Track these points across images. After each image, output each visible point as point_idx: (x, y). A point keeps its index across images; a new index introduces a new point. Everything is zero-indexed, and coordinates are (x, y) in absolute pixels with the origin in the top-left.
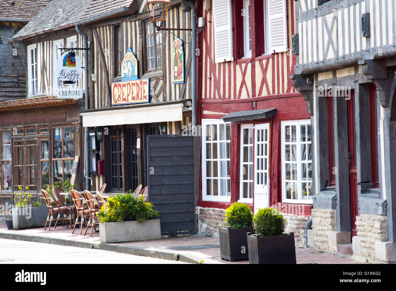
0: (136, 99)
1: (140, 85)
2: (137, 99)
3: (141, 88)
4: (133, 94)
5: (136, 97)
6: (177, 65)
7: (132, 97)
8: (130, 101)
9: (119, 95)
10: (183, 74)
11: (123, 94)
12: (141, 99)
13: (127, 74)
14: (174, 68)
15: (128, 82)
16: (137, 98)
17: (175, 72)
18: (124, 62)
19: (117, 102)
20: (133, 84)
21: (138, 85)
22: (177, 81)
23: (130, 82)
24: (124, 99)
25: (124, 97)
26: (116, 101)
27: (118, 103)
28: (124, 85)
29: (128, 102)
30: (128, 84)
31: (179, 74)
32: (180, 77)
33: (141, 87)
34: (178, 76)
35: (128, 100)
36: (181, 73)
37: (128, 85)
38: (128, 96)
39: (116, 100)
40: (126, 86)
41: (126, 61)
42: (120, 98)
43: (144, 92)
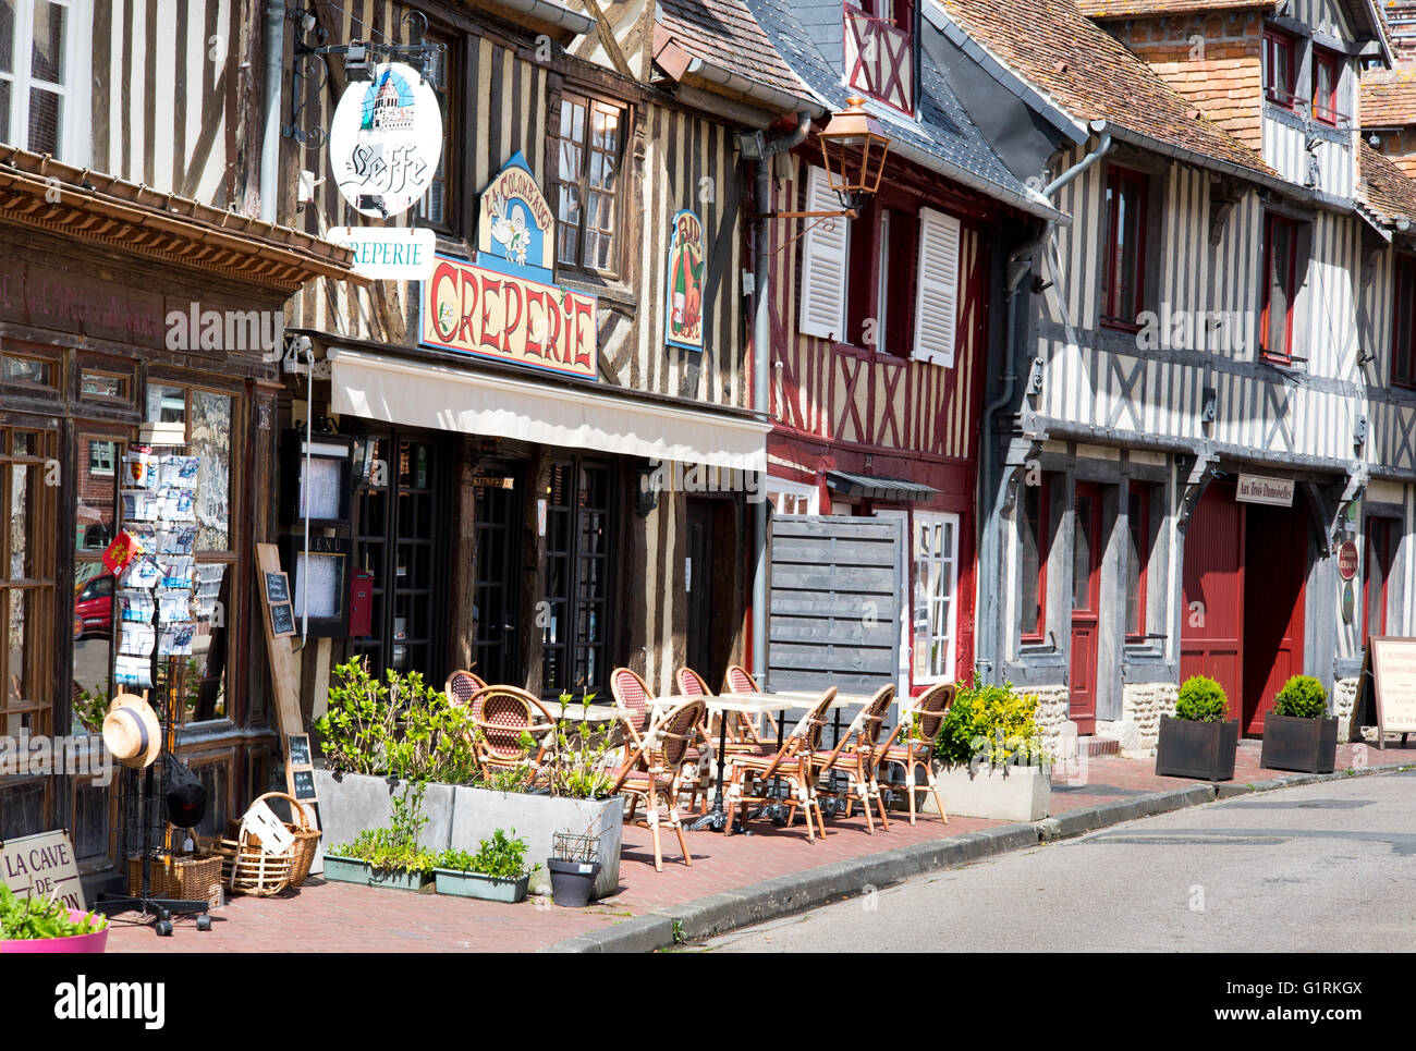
0: (543, 354)
1: (562, 308)
2: (547, 356)
3: (568, 322)
4: (530, 329)
5: (543, 349)
6: (684, 292)
7: (529, 342)
8: (518, 353)
9: (467, 314)
10: (700, 325)
11: (486, 318)
12: (567, 360)
13: (508, 246)
14: (673, 297)
15: (510, 280)
16: (547, 351)
17: (676, 310)
18: (495, 196)
19: (451, 337)
20: (534, 296)
21: (552, 304)
22: (680, 338)
23: (522, 284)
24: (487, 339)
25: (491, 330)
26: (446, 334)
27: (456, 343)
28: (492, 286)
29: (506, 354)
30: (508, 286)
31: (689, 321)
32: (690, 332)
33: (568, 317)
34: (683, 325)
35: (507, 349)
36: (696, 319)
37: (512, 291)
38: (509, 331)
39: (445, 329)
40: (502, 291)
41: (506, 198)
42: (467, 329)
43: (579, 339)
